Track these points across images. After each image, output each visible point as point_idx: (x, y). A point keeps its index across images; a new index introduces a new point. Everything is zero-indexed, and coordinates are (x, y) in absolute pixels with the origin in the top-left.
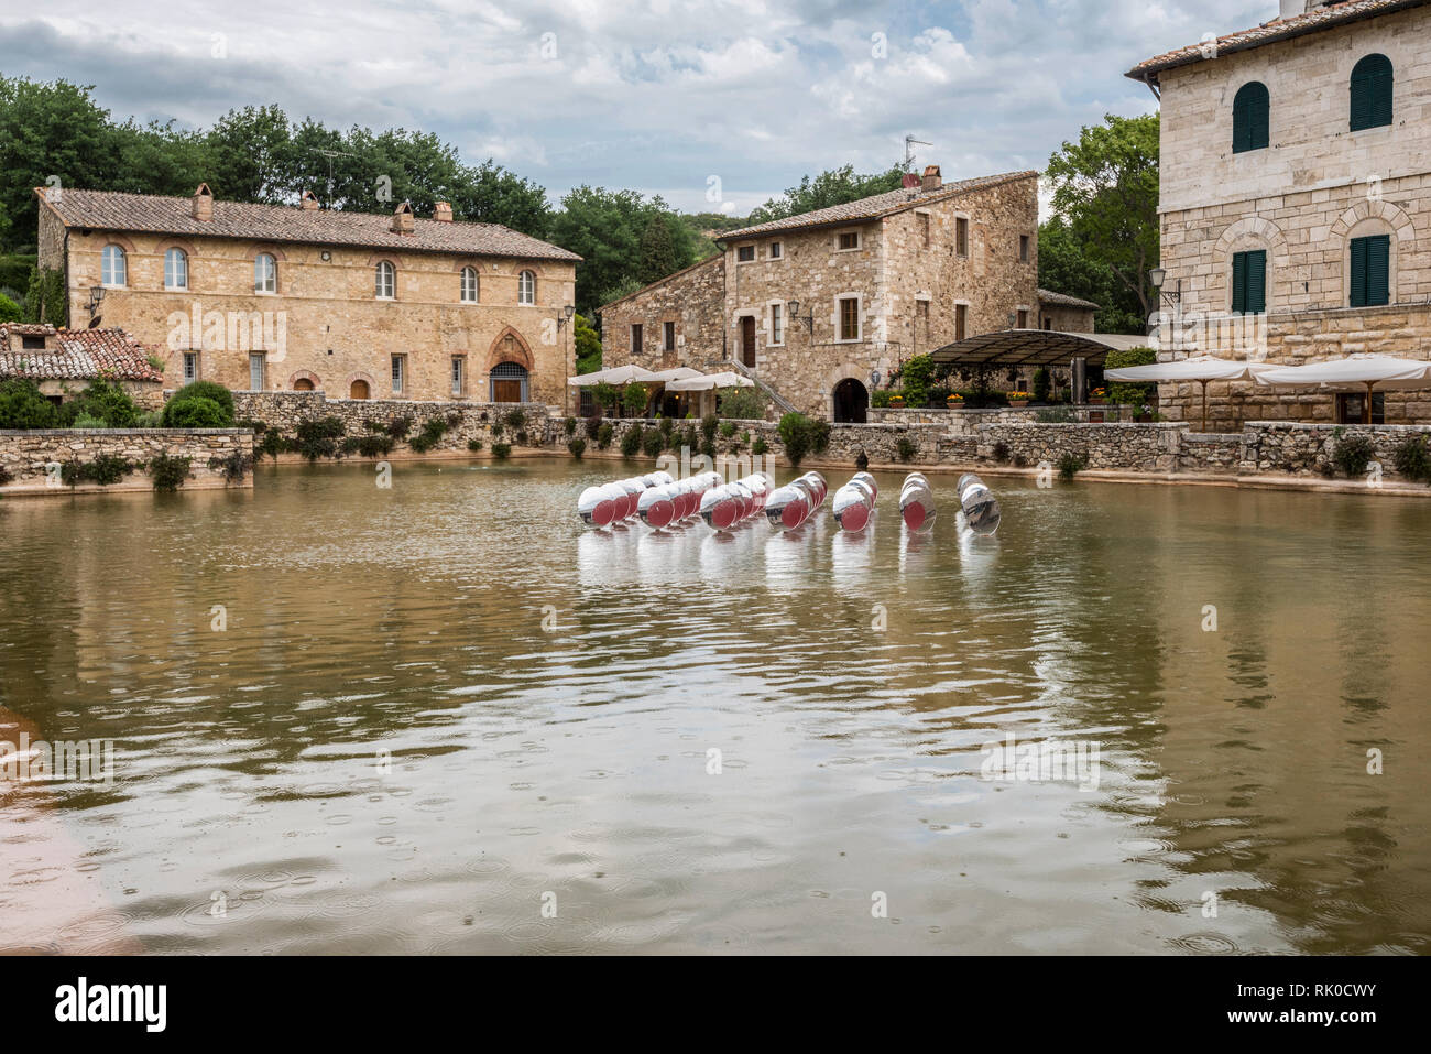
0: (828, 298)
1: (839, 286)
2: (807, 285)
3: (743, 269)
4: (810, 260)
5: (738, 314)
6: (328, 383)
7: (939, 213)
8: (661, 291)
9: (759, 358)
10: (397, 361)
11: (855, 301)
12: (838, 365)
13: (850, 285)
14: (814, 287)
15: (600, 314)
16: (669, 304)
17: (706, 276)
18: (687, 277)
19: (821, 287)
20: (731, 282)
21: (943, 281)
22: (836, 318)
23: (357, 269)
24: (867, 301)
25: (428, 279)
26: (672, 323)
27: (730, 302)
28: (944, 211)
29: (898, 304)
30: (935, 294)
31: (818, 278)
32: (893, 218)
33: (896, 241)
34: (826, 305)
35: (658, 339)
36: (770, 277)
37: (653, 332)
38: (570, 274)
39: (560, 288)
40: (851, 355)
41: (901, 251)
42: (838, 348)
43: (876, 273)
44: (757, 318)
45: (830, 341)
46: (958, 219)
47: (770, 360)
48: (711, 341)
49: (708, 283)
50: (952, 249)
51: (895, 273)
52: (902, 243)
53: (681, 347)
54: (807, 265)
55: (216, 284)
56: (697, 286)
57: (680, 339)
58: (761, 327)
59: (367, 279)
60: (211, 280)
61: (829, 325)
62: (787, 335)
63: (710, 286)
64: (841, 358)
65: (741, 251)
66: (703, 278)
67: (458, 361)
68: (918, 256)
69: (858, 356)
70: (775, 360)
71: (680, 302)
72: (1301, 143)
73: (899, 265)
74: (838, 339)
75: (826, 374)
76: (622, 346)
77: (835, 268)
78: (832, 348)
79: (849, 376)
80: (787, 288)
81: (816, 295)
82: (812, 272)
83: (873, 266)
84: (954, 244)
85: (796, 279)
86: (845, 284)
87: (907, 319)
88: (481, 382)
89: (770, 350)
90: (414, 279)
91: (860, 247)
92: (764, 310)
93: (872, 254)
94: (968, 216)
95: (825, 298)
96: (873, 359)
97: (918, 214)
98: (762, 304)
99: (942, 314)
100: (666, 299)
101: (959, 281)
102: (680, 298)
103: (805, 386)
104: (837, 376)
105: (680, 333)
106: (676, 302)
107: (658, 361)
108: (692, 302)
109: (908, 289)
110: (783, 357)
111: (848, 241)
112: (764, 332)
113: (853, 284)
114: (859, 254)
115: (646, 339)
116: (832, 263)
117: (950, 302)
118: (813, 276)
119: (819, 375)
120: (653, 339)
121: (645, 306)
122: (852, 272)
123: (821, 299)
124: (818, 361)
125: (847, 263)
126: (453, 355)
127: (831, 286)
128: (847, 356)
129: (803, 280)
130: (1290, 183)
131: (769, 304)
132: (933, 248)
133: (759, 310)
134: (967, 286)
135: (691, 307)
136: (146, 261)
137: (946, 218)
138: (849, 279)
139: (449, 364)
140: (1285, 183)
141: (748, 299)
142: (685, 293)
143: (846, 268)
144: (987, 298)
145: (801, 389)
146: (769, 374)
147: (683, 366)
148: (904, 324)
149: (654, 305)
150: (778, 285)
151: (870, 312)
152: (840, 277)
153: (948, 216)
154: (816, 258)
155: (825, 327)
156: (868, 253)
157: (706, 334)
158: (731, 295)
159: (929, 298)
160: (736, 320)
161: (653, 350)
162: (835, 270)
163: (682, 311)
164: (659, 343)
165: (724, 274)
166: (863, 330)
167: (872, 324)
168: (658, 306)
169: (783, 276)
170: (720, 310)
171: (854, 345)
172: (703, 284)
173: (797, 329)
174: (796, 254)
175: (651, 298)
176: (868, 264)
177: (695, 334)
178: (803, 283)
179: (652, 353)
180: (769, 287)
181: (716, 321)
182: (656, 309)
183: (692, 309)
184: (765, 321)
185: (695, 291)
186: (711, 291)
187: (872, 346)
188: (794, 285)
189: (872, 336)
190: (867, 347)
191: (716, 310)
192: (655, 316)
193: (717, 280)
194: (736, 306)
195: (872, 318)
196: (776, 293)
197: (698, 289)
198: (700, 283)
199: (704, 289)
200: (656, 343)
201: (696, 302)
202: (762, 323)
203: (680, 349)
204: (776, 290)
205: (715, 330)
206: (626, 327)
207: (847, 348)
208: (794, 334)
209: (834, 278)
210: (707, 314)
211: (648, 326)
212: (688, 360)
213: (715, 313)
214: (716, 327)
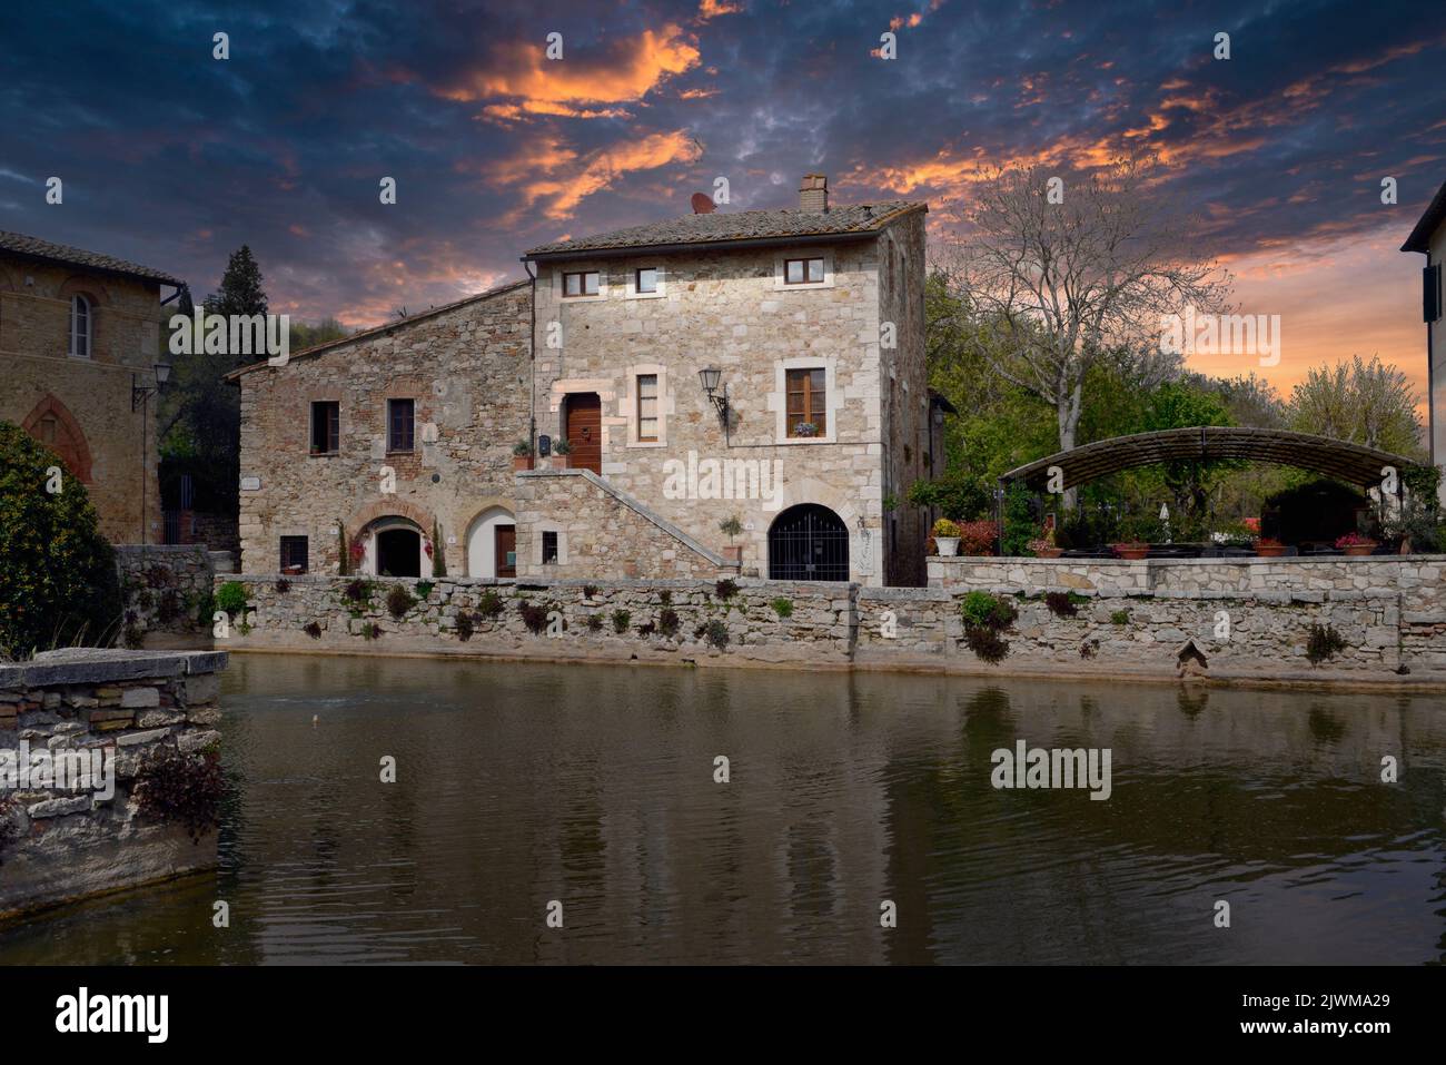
0: (760, 366)
1: (784, 346)
3: (576, 311)
4: (722, 299)
5: (563, 388)
8: (380, 343)
9: (611, 467)
11: (818, 372)
13: (807, 345)
14: (732, 346)
15: (236, 382)
16: (400, 368)
17: (489, 321)
19: (745, 346)
20: (546, 332)
21: (899, 350)
22: (778, 402)
24: (845, 373)
26: (410, 403)
27: (546, 368)
28: (897, 241)
29: (884, 381)
30: (896, 370)
31: (740, 331)
32: (881, 238)
33: (882, 277)
34: (756, 379)
35: (374, 429)
36: (633, 327)
37: (363, 416)
38: (153, 308)
39: (137, 330)
40: (813, 464)
42: (786, 450)
43: (858, 328)
44: (605, 396)
45: (766, 440)
47: (634, 470)
48: (499, 435)
49: (492, 332)
50: (901, 301)
53: (429, 444)
54: (717, 309)
56: (466, 336)
57: (426, 431)
58: (614, 412)
61: (765, 412)
62: (669, 429)
63: (496, 339)
64: (790, 469)
65: (567, 277)
66: (480, 323)
69: (826, 466)
70: (646, 471)
71: (427, 364)
73: (884, 318)
74: (782, 438)
76: (288, 441)
77: (776, 315)
78: (769, 452)
79: (806, 500)
80: (673, 347)
81: (736, 360)
83: (858, 315)
84: (901, 295)
85: (692, 332)
86: (799, 344)
87: (887, 406)
89: (633, 452)
91: (830, 283)
92: (620, 384)
93: (854, 294)
95: (756, 364)
96: (858, 472)
97: (888, 238)
98: (617, 373)
99: (899, 403)
100: (393, 358)
102: (426, 356)
103: (711, 516)
105: (426, 419)
106: (416, 362)
107: (374, 468)
108: (454, 364)
109: (887, 357)
110: (661, 465)
112: (623, 421)
113: (815, 344)
114: (828, 293)
115: (345, 428)
116: (768, 306)
117: (902, 384)
118: (728, 328)
120: (363, 428)
121: (344, 370)
122: (813, 324)
123: (746, 368)
125: (802, 308)
127: (768, 345)
128: (803, 467)
129: (709, 335)
131: (633, 373)
133: (611, 382)
135: (451, 373)
137: (898, 252)
138: (806, 336)
141: (584, 363)
142: (440, 349)
143: (801, 316)
144: (911, 382)
145: (704, 522)
147: (436, 479)
148: (886, 415)
149: (366, 369)
150: (650, 341)
151: (851, 392)
152: (788, 331)
154: (736, 296)
155: (756, 415)
156: (847, 294)
157: (488, 423)
158: (546, 355)
160: (556, 401)
161: (364, 450)
162: (777, 320)
163: (431, 380)
164: (377, 436)
165: (530, 318)
166: (838, 423)
167: (856, 411)
168: (376, 369)
169: (664, 326)
170: (521, 381)
171: (816, 448)
172: (482, 334)
173: (694, 417)
174: (692, 289)
175: (357, 356)
176: (845, 312)
177: (463, 422)
178: (707, 339)
179: (361, 454)
180: (633, 344)
181: (513, 400)
182: (369, 375)
183: (454, 378)
184: (622, 402)
185: (462, 346)
186: (499, 347)
187: (858, 450)
188: (686, 342)
189: (856, 433)
190: (846, 450)
191: (512, 381)
192: (369, 387)
193: (514, 328)
194: (557, 375)
195: (856, 403)
196: (647, 354)
197: (468, 343)
198: (473, 332)
199: (483, 343)
200: (369, 436)
201: (465, 365)
202: (614, 405)
203: (425, 449)
204: (649, 348)
205: (509, 416)
206: (296, 406)
207: (803, 452)
208: (687, 426)
209: (774, 332)
210: (490, 387)
211: (352, 404)
212: (447, 468)
213: (510, 386)
214: (511, 410)
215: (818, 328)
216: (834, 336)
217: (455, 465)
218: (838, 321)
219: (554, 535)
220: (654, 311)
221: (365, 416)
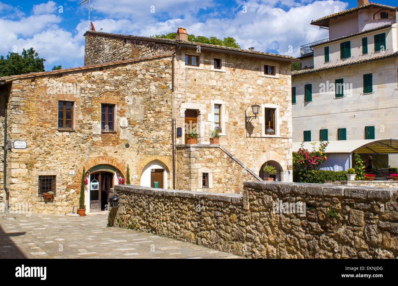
1: (264, 98)
3: (190, 72)
4: (244, 77)
11: (274, 110)
12: (264, 151)
13: (271, 99)
14: (248, 96)
15: (10, 84)
16: (107, 87)
19: (252, 97)
20: (180, 80)
22: (262, 120)
24: (283, 111)
27: (179, 96)
31: (250, 90)
35: (94, 119)
36: (213, 83)
40: (273, 145)
42: (264, 139)
44: (203, 111)
45: (259, 135)
48: (157, 126)
49: (153, 76)
53: (124, 128)
54: (242, 80)
56: (140, 76)
57: (121, 121)
58: (206, 119)
61: (259, 124)
62: (227, 128)
63: (156, 80)
64: (266, 147)
65: (188, 58)
66: (148, 71)
69: (277, 146)
71: (121, 87)
74: (264, 135)
75: (256, 156)
76: (45, 121)
77: (262, 86)
78: (260, 140)
79: (271, 159)
80: (227, 93)
81: (249, 102)
83: (286, 90)
85: (234, 88)
86: (269, 98)
91: (277, 76)
92: (208, 106)
93: (285, 82)
96: (286, 149)
98: (207, 102)
100: (104, 82)
102: (121, 84)
104: (264, 159)
105: (121, 115)
106: (116, 86)
107: (95, 139)
108: (135, 89)
113: (274, 99)
114: (277, 80)
115: (79, 117)
119: (251, 158)
120: (88, 117)
122: (273, 91)
124: (250, 148)
125: (270, 84)
127: (259, 97)
128: (270, 146)
129: (240, 90)
131: (213, 102)
133: (204, 105)
135: (134, 93)
138: (271, 95)
141: (194, 96)
142: (128, 80)
143: (269, 87)
147: (127, 146)
150: (220, 90)
151: (284, 119)
152: (265, 93)
154: (249, 76)
155: (256, 125)
156: (282, 81)
157: (152, 120)
158: (180, 90)
160: (182, 112)
161: (89, 129)
162: (262, 88)
163: (124, 96)
164: (96, 122)
165: (171, 72)
166: (281, 130)
167: (285, 126)
168: (94, 87)
169: (225, 84)
170: (167, 101)
171: (274, 139)
172: (148, 76)
173: (235, 124)
174: (234, 70)
175: (83, 78)
176: (282, 88)
177: (140, 118)
178: (240, 92)
179: (87, 131)
180: (213, 90)
181: (163, 109)
182: (91, 89)
183: (135, 96)
184: (209, 115)
185: (139, 81)
186: (157, 84)
187: (286, 140)
188: (232, 92)
189: (285, 134)
190: (283, 140)
191: (163, 100)
192: (91, 96)
193: (164, 76)
194: (184, 100)
196: (218, 95)
197: (142, 79)
198: (144, 75)
199: (149, 81)
200: (91, 122)
201: (141, 90)
202: (206, 116)
203: (122, 130)
204: (218, 93)
205: (161, 117)
206: (49, 102)
207: (270, 140)
208: (232, 128)
209: (261, 92)
210: (152, 102)
211: (82, 104)
212: (133, 141)
213: (162, 103)
214: (162, 114)
215: (274, 93)
216: (279, 97)
217: (136, 139)
218: (280, 91)
219: (207, 174)
220: (221, 77)
221: (89, 111)
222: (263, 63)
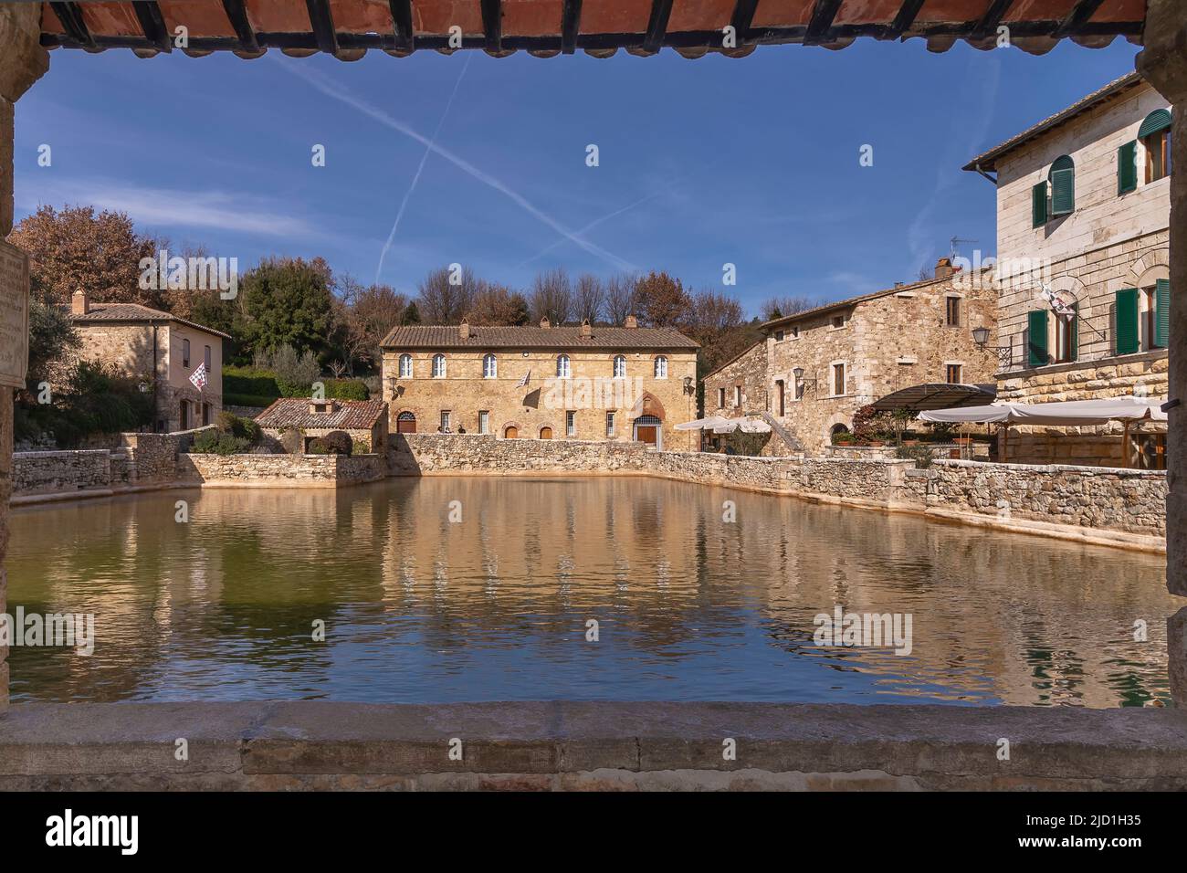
0: (826, 365)
1: (832, 355)
2: (813, 356)
3: (778, 347)
4: (815, 338)
5: (775, 378)
6: (526, 429)
7: (926, 295)
8: (734, 365)
9: (786, 410)
10: (570, 414)
11: (842, 365)
12: (832, 414)
13: (839, 354)
14: (818, 357)
15: (704, 382)
16: (739, 374)
17: (758, 353)
18: (748, 355)
19: (822, 357)
20: (770, 356)
21: (930, 347)
22: (831, 379)
23: (545, 360)
24: (850, 366)
25: (591, 365)
26: (740, 388)
27: (770, 371)
28: (931, 293)
29: (877, 368)
30: (920, 358)
31: (820, 350)
32: (870, 302)
33: (875, 319)
34: (825, 370)
35: (733, 398)
36: (792, 352)
37: (731, 393)
38: (694, 357)
39: (686, 365)
40: (840, 406)
41: (879, 326)
42: (832, 401)
43: (855, 345)
44: (785, 381)
45: (828, 396)
46: (949, 298)
47: (793, 411)
48: (760, 398)
49: (759, 358)
50: (941, 321)
51: (873, 343)
52: (882, 320)
53: (745, 403)
54: (813, 342)
55: (461, 373)
56: (753, 361)
57: (744, 397)
58: (788, 387)
59: (551, 367)
60: (458, 371)
61: (828, 384)
63: (760, 361)
64: (834, 408)
65: (777, 334)
66: (756, 355)
67: (610, 414)
68: (901, 328)
69: (845, 407)
70: (795, 411)
71: (744, 371)
72: (1098, 204)
73: (877, 337)
74: (832, 395)
75: (825, 420)
76: (714, 403)
77: (830, 342)
78: (829, 401)
79: (839, 422)
81: (819, 363)
82: (816, 347)
83: (853, 339)
84: (944, 317)
85: (807, 352)
86: (836, 354)
87: (887, 378)
88: (627, 428)
89: (793, 403)
90: (582, 365)
91: (845, 326)
92: (789, 376)
93: (852, 330)
94: (962, 295)
95: (824, 365)
96: (853, 409)
97: (899, 297)
98: (788, 371)
99: (930, 373)
100: (737, 370)
101: (949, 347)
102: (744, 369)
103: (812, 429)
104: (832, 422)
105: (744, 393)
106: (742, 371)
107: (733, 413)
108: (750, 371)
109: (888, 355)
110: (800, 408)
111: (838, 323)
112: (789, 391)
113: (842, 353)
114: (845, 331)
115: (726, 398)
116: (828, 339)
117: (940, 363)
118: (817, 349)
119: (821, 421)
120: (731, 397)
121: (726, 376)
122: (840, 345)
123: (822, 366)
124: (820, 411)
125: (837, 338)
126: (608, 412)
127: (828, 355)
128: (837, 407)
129: (812, 352)
130: (1091, 241)
131: (792, 370)
132: (919, 322)
133: (787, 375)
134: (961, 350)
135: (750, 375)
136: (422, 362)
137: (934, 299)
138: (838, 350)
139: (604, 417)
140: (1087, 243)
141: (780, 368)
142: (747, 365)
143: (837, 342)
144: (987, 358)
145: (810, 432)
146: (792, 421)
147: (747, 415)
148: (884, 382)
149: (731, 375)
150: (797, 358)
151: (851, 374)
152: (833, 349)
153: (937, 297)
154: (819, 336)
155: (824, 386)
156: (850, 330)
157: (758, 394)
158: (771, 365)
159: (916, 362)
160: (774, 383)
161: (730, 406)
162: (830, 344)
163: (745, 378)
166: (848, 387)
167: (853, 382)
168: (733, 375)
169: (800, 351)
170: (765, 377)
171: (842, 399)
173: (808, 388)
174: (808, 334)
175: (729, 370)
176: (850, 338)
177: (752, 394)
178: (811, 355)
180: (792, 359)
181: (763, 384)
182: (732, 377)
183: (750, 377)
184: (789, 383)
185: (752, 364)
186: (760, 364)
187: (853, 398)
188: (806, 357)
189: (853, 391)
190: (850, 400)
191: (763, 377)
192: (732, 382)
193: (764, 356)
194: (773, 374)
195: (853, 378)
196: (796, 363)
198: (755, 359)
199: (757, 362)
200: (731, 401)
202: (788, 385)
203: (743, 405)
205: (763, 391)
206: (716, 390)
207: (838, 400)
208: (806, 392)
209: (830, 350)
210: (758, 380)
211: (727, 389)
213: (763, 379)
214: (764, 389)
215: (842, 346)
216: (847, 350)
217: (750, 411)
218: (848, 343)
220: (797, 345)
222: (831, 316)
